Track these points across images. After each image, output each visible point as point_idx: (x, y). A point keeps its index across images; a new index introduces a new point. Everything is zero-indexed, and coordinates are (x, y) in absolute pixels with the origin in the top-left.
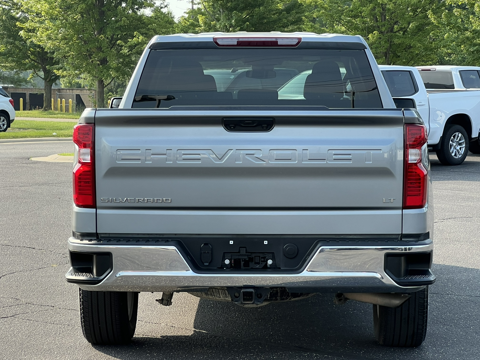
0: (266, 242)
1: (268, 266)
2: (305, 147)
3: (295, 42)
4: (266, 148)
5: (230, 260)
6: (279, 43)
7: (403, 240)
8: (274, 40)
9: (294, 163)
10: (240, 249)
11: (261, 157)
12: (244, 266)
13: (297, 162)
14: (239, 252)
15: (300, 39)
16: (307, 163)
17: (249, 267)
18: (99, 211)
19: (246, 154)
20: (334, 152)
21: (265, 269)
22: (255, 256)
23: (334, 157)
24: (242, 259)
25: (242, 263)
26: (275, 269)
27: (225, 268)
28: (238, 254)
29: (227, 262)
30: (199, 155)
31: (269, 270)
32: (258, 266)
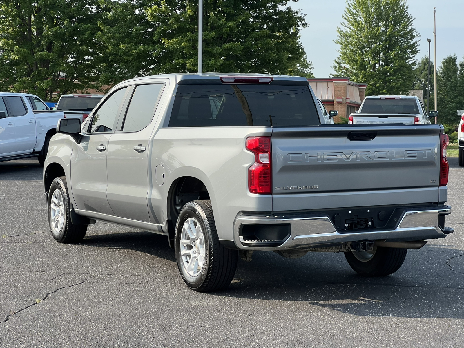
0: (369, 211)
1: (369, 226)
2: (393, 149)
3: (269, 80)
4: (372, 151)
5: (348, 224)
6: (260, 81)
7: (438, 205)
8: (256, 79)
9: (387, 160)
10: (355, 216)
11: (370, 156)
12: (355, 227)
13: (389, 159)
14: (354, 218)
15: (272, 78)
16: (394, 160)
17: (357, 228)
18: (274, 196)
19: (363, 155)
20: (408, 152)
21: (367, 229)
22: (360, 221)
23: (408, 155)
24: (354, 223)
25: (354, 225)
26: (373, 228)
27: (345, 230)
28: (353, 220)
29: (347, 225)
30: (336, 156)
31: (369, 229)
32: (362, 227)
